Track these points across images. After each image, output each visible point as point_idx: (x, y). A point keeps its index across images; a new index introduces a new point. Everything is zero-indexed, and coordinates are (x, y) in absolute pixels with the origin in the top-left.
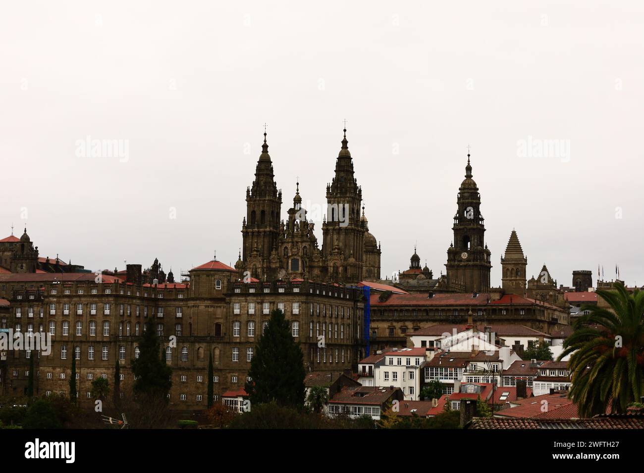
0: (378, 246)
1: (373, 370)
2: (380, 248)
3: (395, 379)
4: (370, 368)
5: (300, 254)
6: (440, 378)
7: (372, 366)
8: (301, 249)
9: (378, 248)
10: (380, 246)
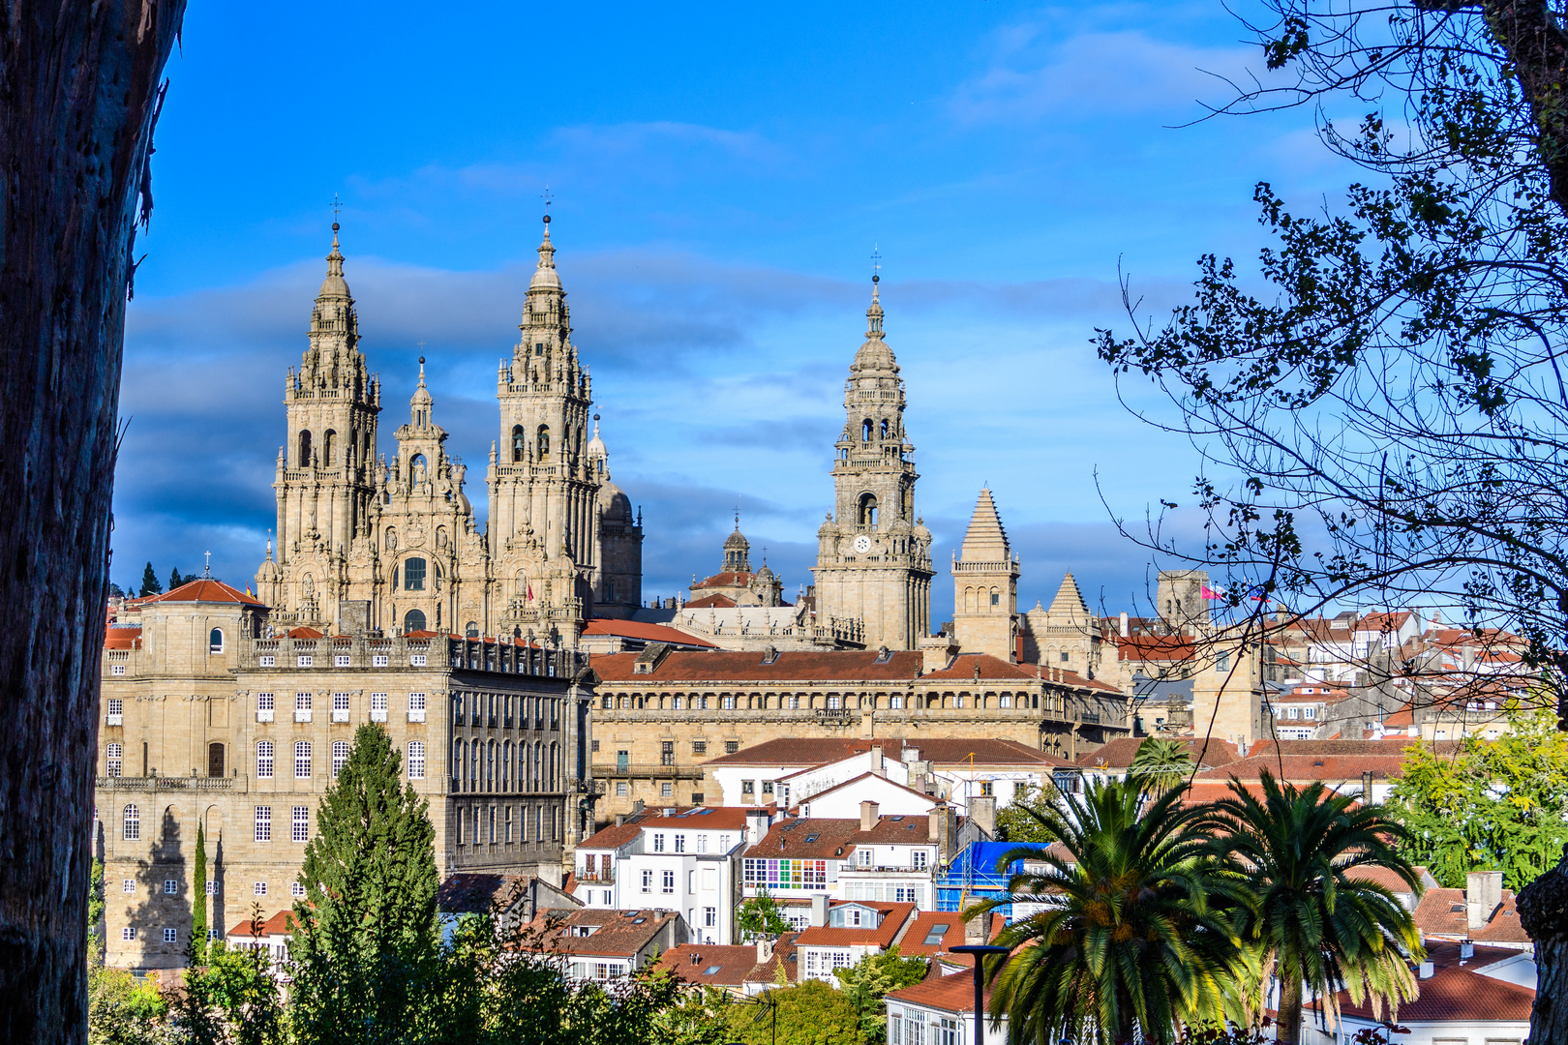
0: (635, 518)
1: (613, 866)
2: (639, 523)
3: (669, 888)
4: (606, 859)
5: (427, 546)
6: (770, 886)
7: (609, 856)
8: (430, 533)
9: (635, 525)
10: (640, 518)
